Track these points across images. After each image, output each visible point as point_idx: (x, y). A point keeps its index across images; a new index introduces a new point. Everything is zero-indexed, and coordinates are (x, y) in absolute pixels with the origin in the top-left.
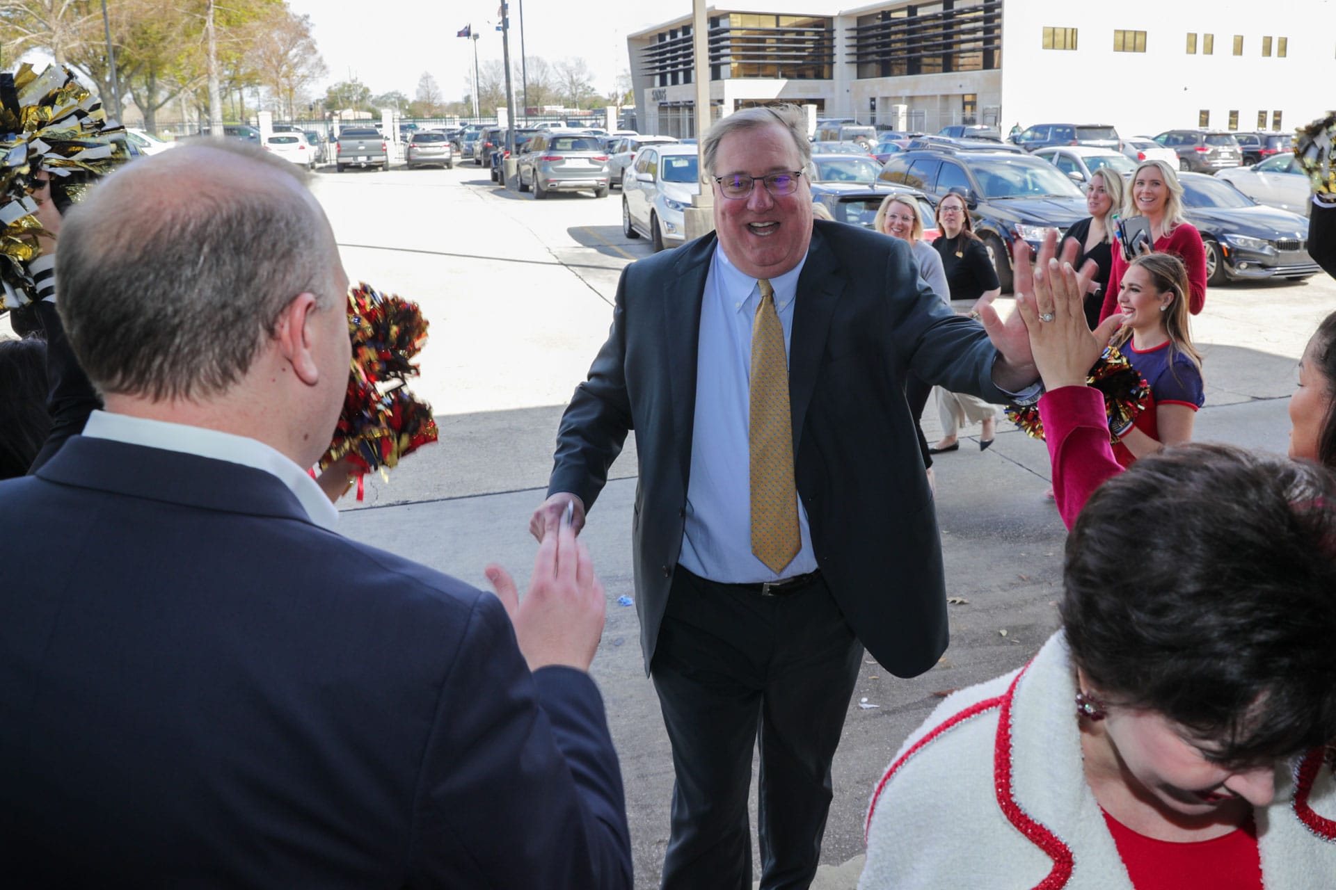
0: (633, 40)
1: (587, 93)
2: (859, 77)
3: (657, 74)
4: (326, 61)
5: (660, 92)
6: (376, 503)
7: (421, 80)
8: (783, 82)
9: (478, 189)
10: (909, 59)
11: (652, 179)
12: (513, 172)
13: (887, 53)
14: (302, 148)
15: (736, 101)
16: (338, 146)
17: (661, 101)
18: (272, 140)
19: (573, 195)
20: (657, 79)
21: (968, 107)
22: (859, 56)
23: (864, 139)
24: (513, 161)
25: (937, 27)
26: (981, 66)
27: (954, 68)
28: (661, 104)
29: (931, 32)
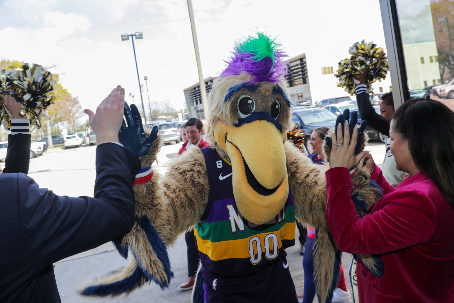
0: (185, 91)
14: (77, 140)
16: (89, 137)
17: (197, 110)
19: (169, 144)
20: (195, 103)
21: (300, 98)
26: (302, 83)
27: (294, 85)
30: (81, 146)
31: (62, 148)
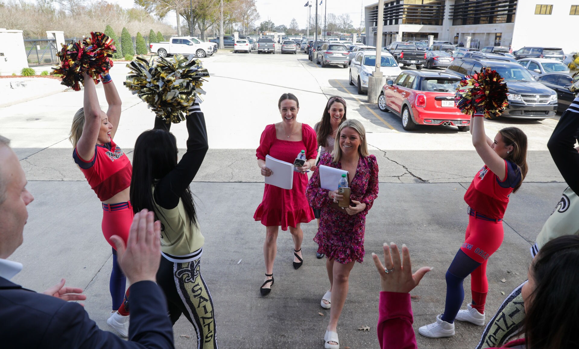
0: (366, 8)
1: (350, 27)
2: (453, 25)
3: (374, 21)
4: (260, 14)
5: (375, 28)
6: (231, 181)
7: (292, 21)
8: (422, 26)
9: (303, 62)
10: (475, 18)
11: (360, 64)
12: (315, 57)
13: (466, 15)
14: (247, 45)
15: (403, 33)
16: (259, 45)
17: (375, 32)
18: (238, 42)
19: (336, 66)
20: (375, 23)
21: (498, 38)
22: (454, 16)
23: (450, 50)
24: (316, 53)
25: (488, 5)
26: (506, 21)
27: (494, 22)
28: (375, 33)
29: (486, 7)
30: (250, 52)
31: (231, 51)
